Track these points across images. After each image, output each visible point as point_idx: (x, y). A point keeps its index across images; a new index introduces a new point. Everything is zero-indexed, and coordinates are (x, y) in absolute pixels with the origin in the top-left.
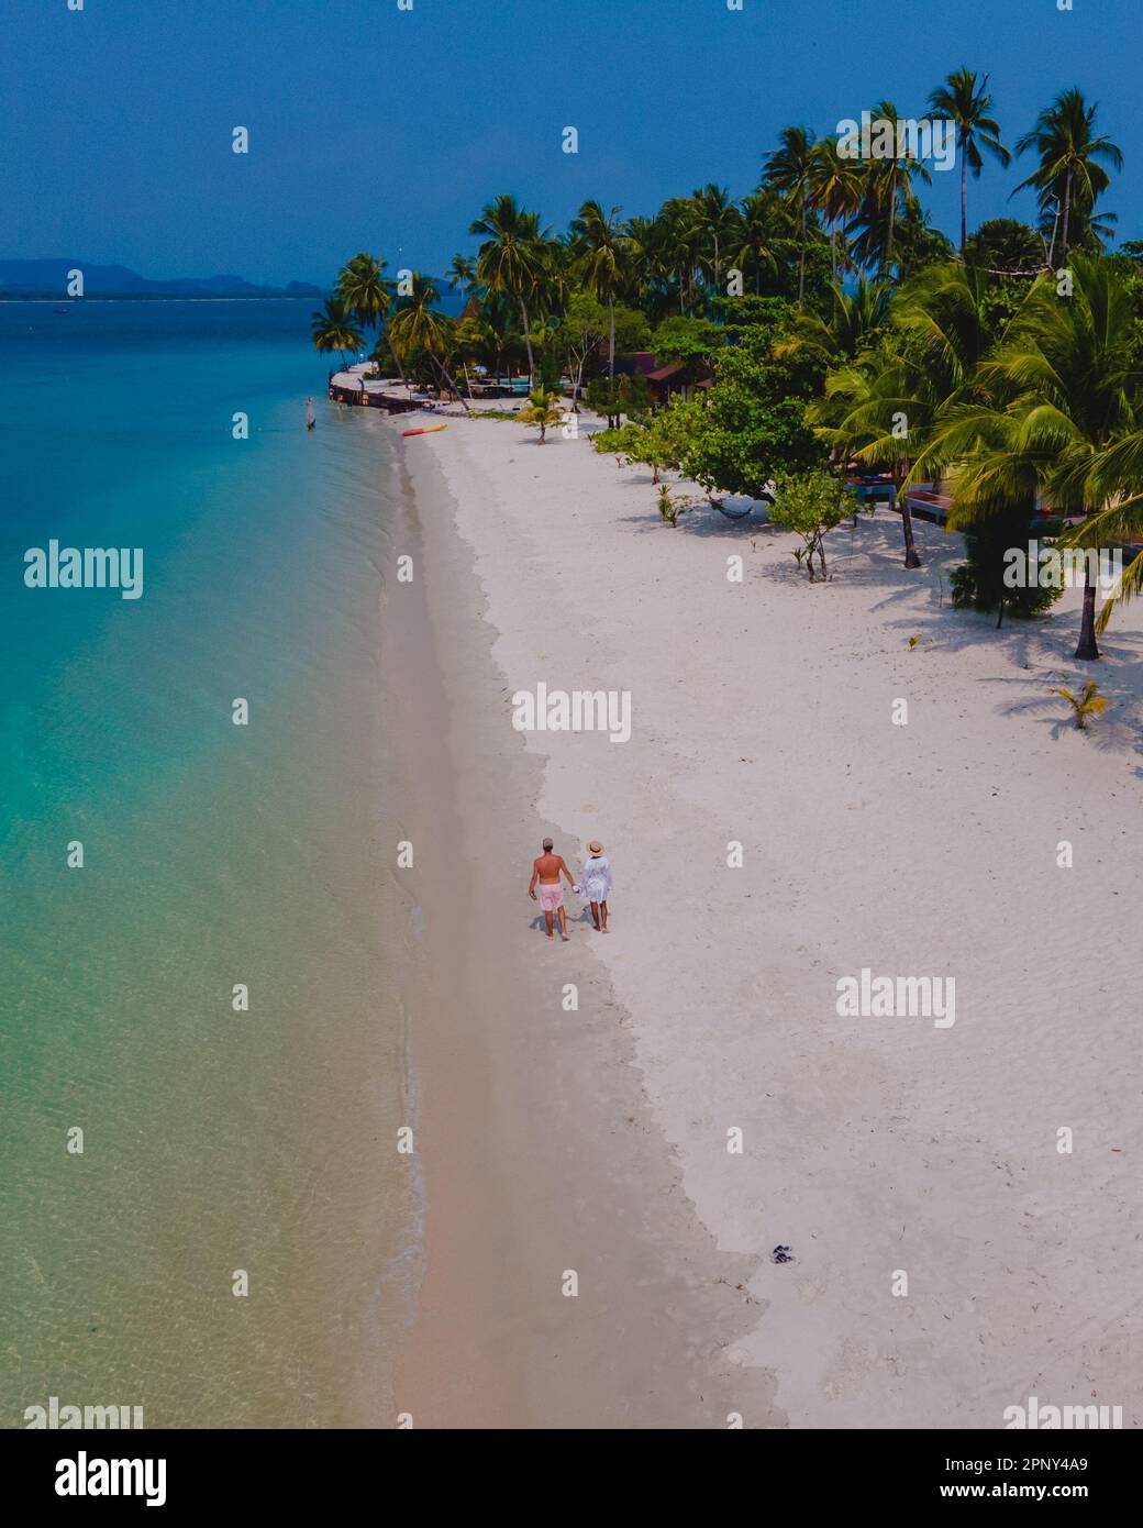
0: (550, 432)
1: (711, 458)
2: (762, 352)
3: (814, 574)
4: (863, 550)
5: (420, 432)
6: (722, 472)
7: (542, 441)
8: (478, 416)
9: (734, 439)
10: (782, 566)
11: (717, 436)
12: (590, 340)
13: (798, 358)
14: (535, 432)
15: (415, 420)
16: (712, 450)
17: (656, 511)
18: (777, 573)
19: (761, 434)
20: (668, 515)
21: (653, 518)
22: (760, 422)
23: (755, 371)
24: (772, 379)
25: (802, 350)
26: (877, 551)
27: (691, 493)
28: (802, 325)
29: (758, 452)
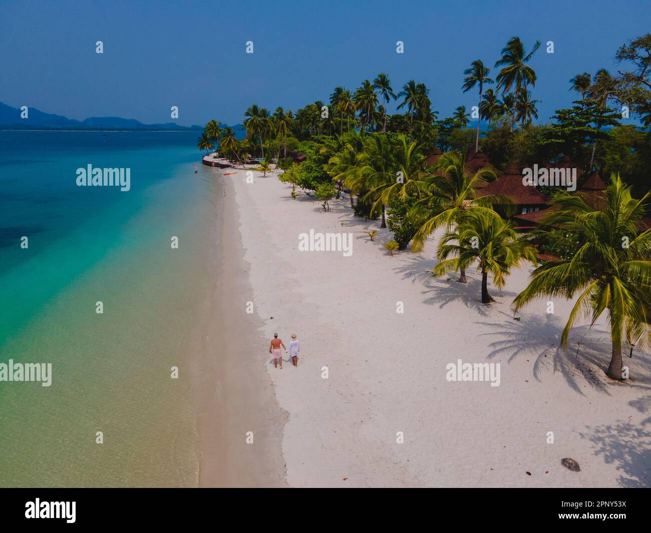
0: (267, 174)
1: (303, 180)
2: (317, 152)
3: (326, 210)
4: (342, 205)
5: (229, 174)
6: (306, 184)
7: (264, 177)
8: (247, 169)
9: (309, 175)
10: (319, 208)
11: (304, 174)
12: (281, 147)
13: (326, 154)
14: (263, 174)
15: (228, 171)
16: (303, 178)
17: (291, 195)
18: (317, 210)
19: (316, 174)
20: (294, 196)
21: (290, 197)
22: (316, 171)
23: (314, 157)
24: (319, 159)
25: (327, 152)
26: (346, 205)
27: (299, 190)
28: (328, 145)
29: (315, 178)
